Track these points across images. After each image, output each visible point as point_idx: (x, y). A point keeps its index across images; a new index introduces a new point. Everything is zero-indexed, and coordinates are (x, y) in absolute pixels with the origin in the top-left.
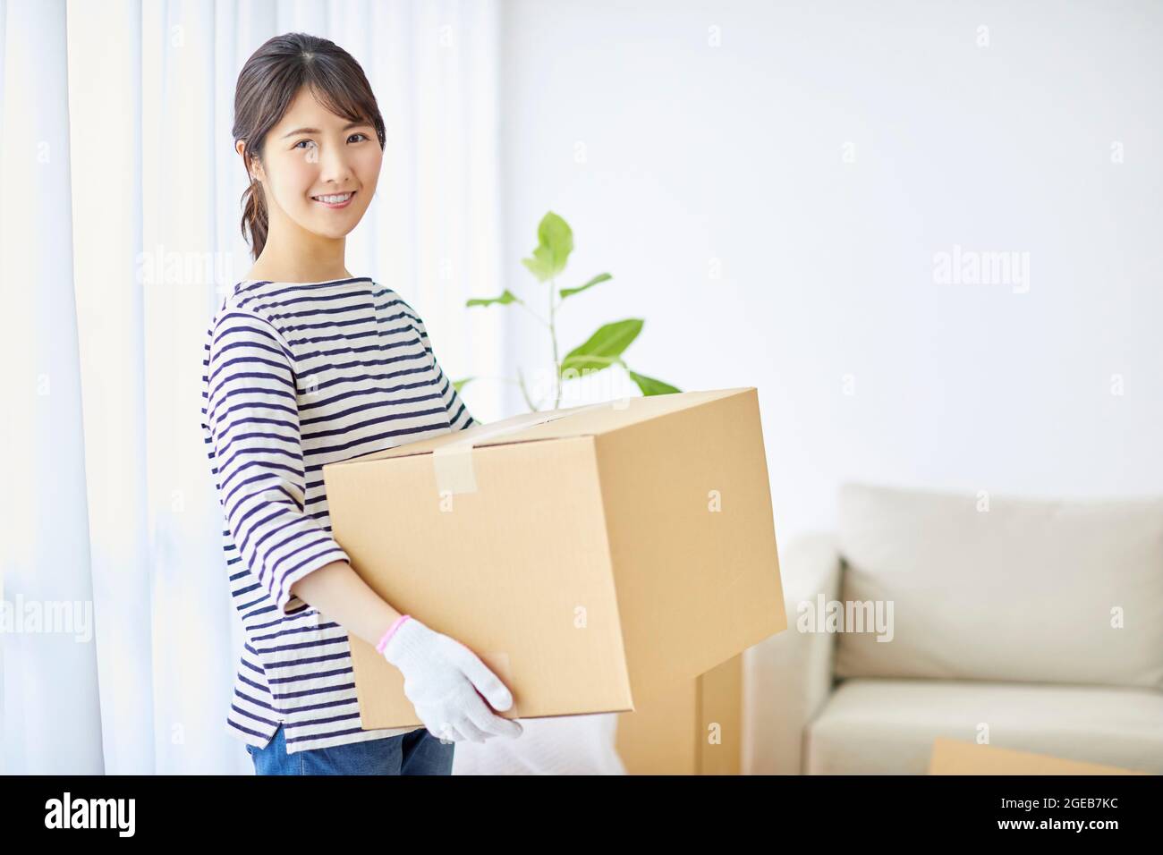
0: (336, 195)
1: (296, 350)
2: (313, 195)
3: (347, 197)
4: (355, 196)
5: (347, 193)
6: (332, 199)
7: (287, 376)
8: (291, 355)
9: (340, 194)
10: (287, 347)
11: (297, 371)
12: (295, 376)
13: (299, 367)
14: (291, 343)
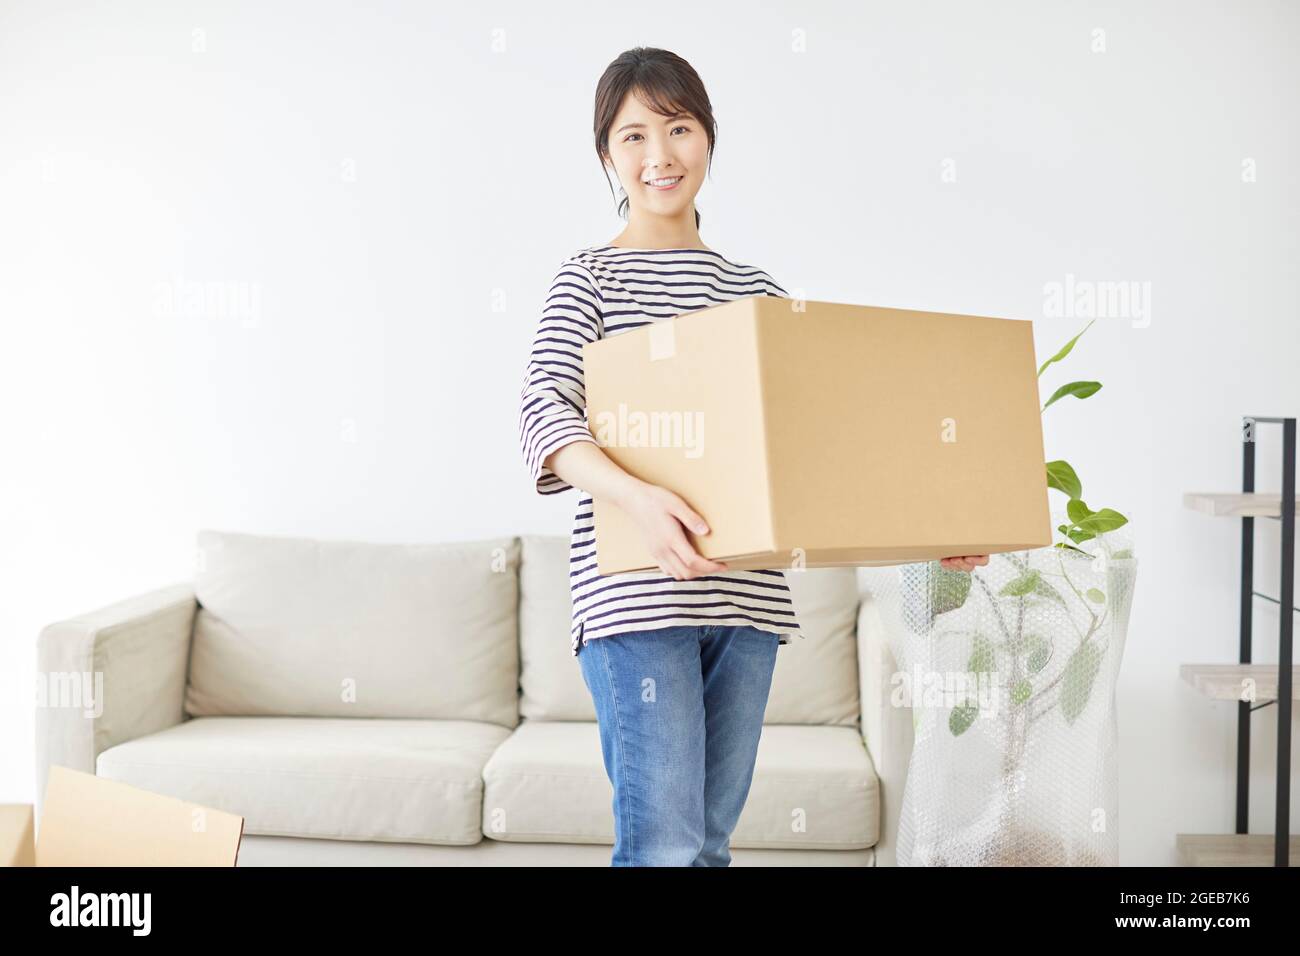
0: (664, 179)
1: (605, 294)
2: (645, 181)
3: (673, 181)
4: (683, 180)
5: (675, 177)
6: (661, 183)
7: (591, 312)
8: (601, 297)
9: (667, 178)
10: (599, 290)
11: (603, 311)
12: (601, 315)
13: (605, 308)
14: (603, 288)
